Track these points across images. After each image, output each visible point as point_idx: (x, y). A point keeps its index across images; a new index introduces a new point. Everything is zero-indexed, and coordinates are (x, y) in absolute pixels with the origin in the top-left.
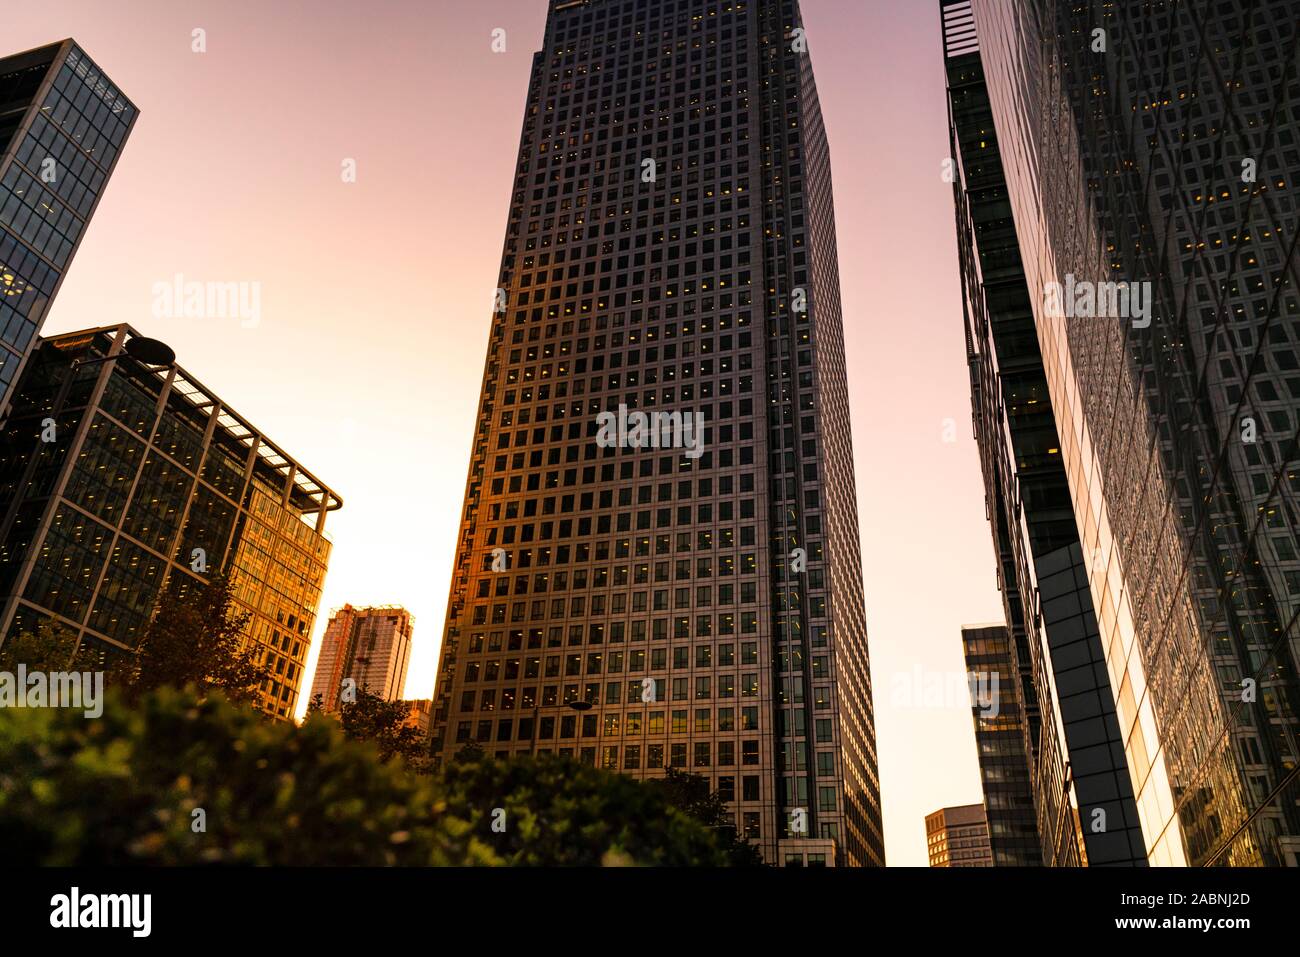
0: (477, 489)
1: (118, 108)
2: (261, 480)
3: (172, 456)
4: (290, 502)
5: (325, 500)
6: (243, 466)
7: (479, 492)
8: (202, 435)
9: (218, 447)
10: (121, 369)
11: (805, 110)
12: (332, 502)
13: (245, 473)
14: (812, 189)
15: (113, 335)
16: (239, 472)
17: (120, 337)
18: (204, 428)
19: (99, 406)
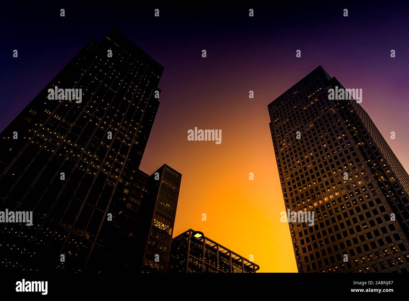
0: (298, 252)
1: (177, 175)
2: (235, 265)
3: (210, 264)
4: (244, 270)
5: (254, 267)
6: (229, 262)
7: (299, 253)
8: (216, 255)
9: (221, 258)
10: (192, 242)
11: (354, 106)
12: (256, 268)
13: (230, 264)
14: (373, 135)
15: (188, 233)
16: (228, 264)
17: (190, 233)
18: (216, 253)
19: (190, 254)
